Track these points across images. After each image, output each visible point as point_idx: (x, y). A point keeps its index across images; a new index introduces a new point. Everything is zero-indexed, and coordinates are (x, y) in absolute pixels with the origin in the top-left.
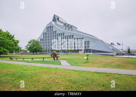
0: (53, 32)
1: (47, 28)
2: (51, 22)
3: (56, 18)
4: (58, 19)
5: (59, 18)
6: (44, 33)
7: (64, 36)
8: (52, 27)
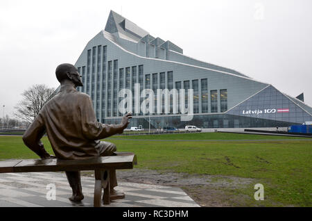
0: (107, 63)
1: (89, 51)
2: (101, 33)
3: (117, 22)
4: (123, 24)
5: (124, 21)
7: (143, 74)
8: (104, 47)
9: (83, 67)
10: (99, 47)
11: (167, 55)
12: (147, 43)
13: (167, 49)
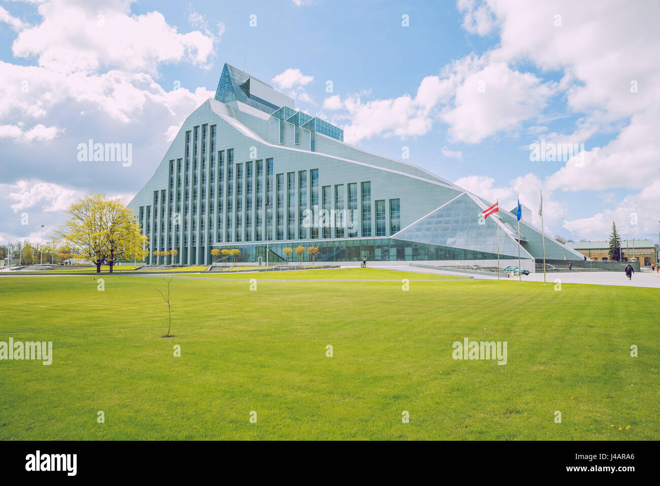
0: (216, 154)
1: (188, 133)
2: (208, 103)
3: (236, 83)
4: (246, 87)
5: (248, 81)
6: (172, 162)
7: (272, 173)
8: (213, 127)
9: (179, 160)
10: (204, 126)
11: (314, 141)
12: (282, 120)
13: (313, 131)
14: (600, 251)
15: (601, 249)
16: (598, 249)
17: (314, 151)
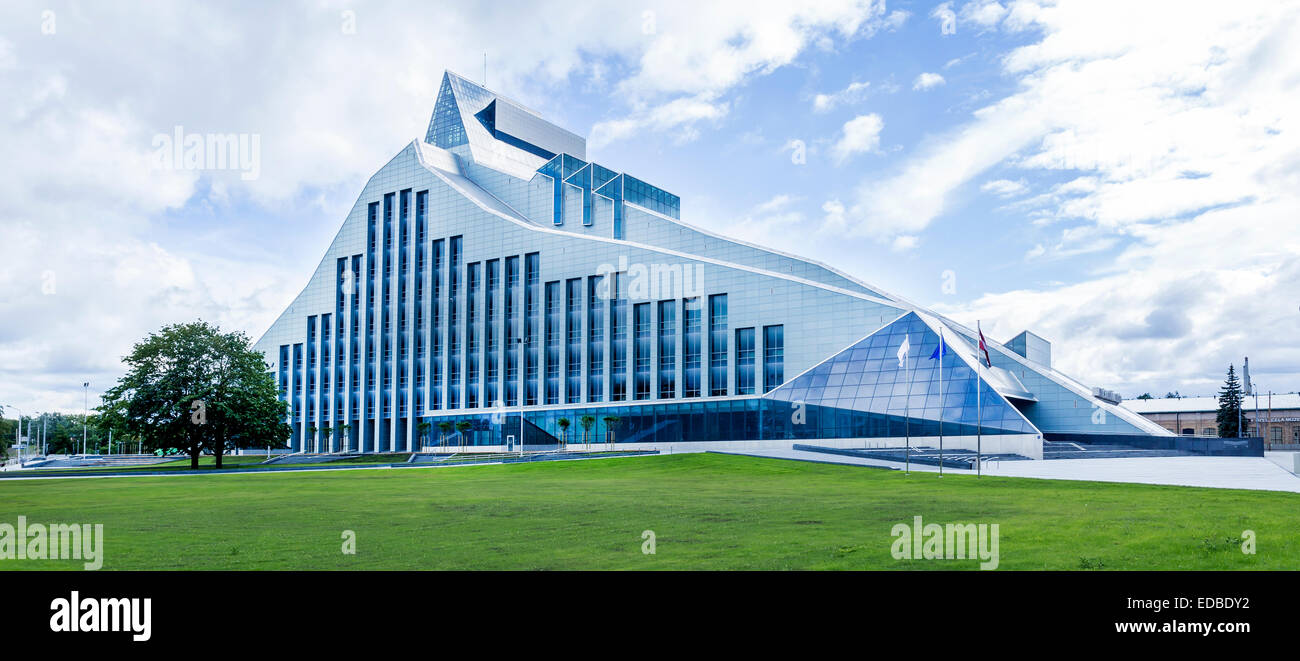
0: (429, 244)
1: (373, 206)
2: (410, 151)
3: (468, 110)
4: (488, 116)
6: (341, 262)
7: (538, 280)
8: (421, 195)
9: (356, 258)
10: (405, 193)
11: (620, 219)
12: (558, 179)
13: (618, 200)
14: (1198, 417)
15: (1202, 412)
16: (1195, 412)
17: (619, 238)
